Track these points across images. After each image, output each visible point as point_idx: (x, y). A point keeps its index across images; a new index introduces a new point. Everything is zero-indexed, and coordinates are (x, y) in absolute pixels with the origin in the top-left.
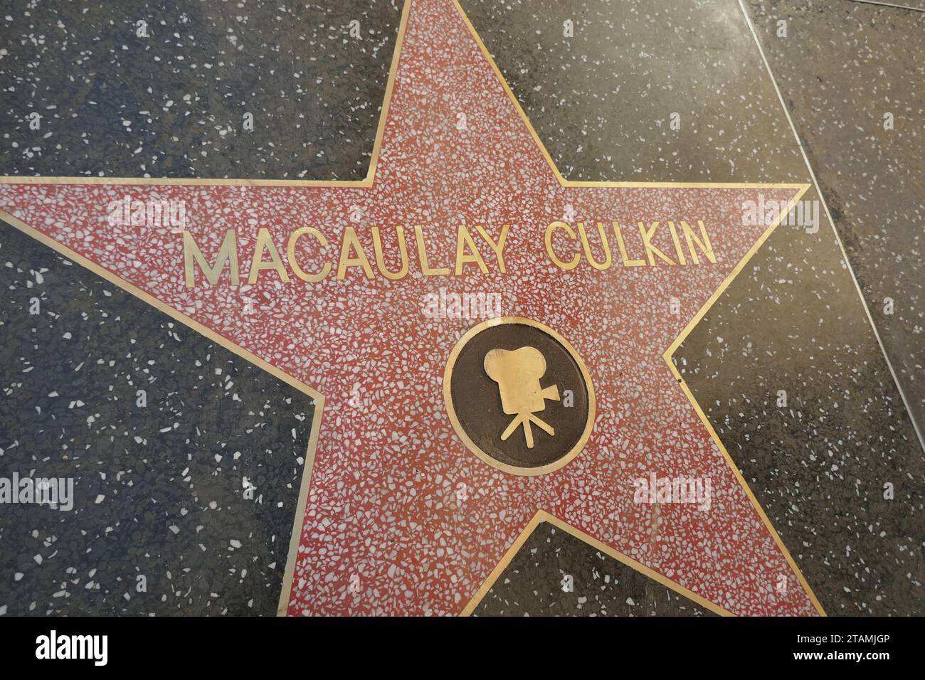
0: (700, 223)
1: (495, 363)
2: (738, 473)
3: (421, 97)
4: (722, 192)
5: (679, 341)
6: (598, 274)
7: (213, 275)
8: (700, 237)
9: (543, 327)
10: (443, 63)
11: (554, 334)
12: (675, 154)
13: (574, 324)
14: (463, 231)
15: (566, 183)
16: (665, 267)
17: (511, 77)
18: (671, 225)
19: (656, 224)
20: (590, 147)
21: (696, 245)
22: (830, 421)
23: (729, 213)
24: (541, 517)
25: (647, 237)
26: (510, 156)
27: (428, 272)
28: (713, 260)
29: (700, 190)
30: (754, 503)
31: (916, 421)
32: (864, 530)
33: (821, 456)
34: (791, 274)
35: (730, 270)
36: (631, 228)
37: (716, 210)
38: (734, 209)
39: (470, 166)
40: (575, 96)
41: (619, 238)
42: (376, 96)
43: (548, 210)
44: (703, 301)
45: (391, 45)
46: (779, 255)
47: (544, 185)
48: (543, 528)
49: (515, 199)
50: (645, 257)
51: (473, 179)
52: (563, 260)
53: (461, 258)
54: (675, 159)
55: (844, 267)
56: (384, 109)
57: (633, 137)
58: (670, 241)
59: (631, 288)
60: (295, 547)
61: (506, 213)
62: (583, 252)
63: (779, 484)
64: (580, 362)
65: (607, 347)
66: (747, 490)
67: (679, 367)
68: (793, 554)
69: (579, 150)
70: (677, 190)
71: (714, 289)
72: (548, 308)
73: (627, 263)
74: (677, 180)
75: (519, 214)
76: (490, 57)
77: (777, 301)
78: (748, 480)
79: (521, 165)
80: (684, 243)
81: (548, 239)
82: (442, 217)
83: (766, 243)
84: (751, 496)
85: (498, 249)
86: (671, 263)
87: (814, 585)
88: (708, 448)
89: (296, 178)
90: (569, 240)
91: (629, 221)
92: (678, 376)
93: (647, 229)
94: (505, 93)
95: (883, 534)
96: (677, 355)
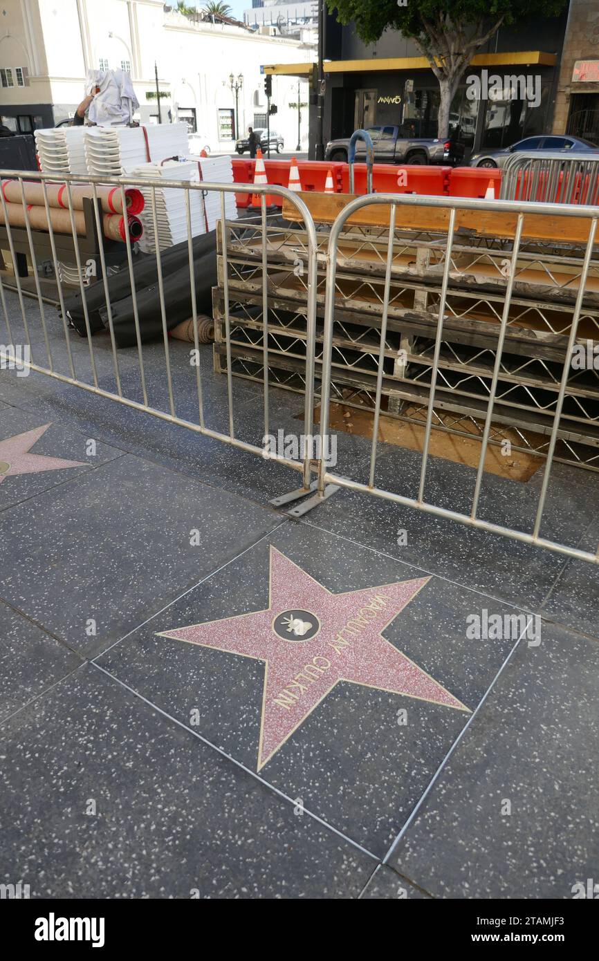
0: (289, 708)
1: (308, 626)
2: (224, 650)
3: (399, 664)
4: (291, 728)
5: (267, 667)
6: (305, 664)
7: (377, 597)
8: (285, 704)
9: (306, 640)
10: (409, 679)
11: (301, 641)
12: (319, 725)
13: (299, 647)
14: (347, 643)
15: (340, 679)
16: (288, 683)
17: (390, 695)
18: (298, 698)
19: (302, 694)
20: (345, 697)
21: (284, 699)
22: (199, 686)
23: (282, 722)
24: (270, 609)
25: (302, 687)
26: (361, 671)
27: (343, 630)
28: (275, 700)
29: (299, 720)
30: (215, 648)
31: (161, 714)
32: (173, 666)
33: (198, 673)
34: (242, 722)
35: (267, 702)
36: (309, 685)
37: (288, 719)
38: (281, 726)
39: (366, 660)
40: (368, 709)
41: (309, 679)
42: (407, 654)
43: (335, 668)
44: (268, 684)
45: (425, 670)
46: (252, 725)
47: (344, 673)
48: (267, 607)
49: (346, 662)
50: (297, 681)
51: (361, 657)
52: (317, 659)
53: (341, 638)
54: (318, 723)
55: (221, 747)
56: (401, 653)
57: (338, 716)
58: (294, 693)
59: (293, 669)
60: (310, 577)
61: (344, 657)
62: (315, 665)
63: (210, 657)
64: (289, 641)
65: (286, 649)
66: (219, 649)
67: (261, 661)
68: (195, 645)
69: (347, 693)
70: (307, 712)
71: (267, 691)
72: (309, 645)
73: (300, 674)
74: (310, 716)
75: (341, 660)
76: (403, 694)
77: (242, 708)
78: (220, 651)
79: (356, 672)
80: (289, 696)
81: (327, 661)
82: (356, 642)
83: (260, 725)
84: (217, 649)
85: (335, 648)
86: (287, 687)
87: (184, 643)
88: (237, 649)
89: (392, 622)
90: (322, 665)
91: (311, 686)
92: (260, 659)
93: (304, 689)
94: (385, 687)
95: (165, 669)
96: (264, 664)
